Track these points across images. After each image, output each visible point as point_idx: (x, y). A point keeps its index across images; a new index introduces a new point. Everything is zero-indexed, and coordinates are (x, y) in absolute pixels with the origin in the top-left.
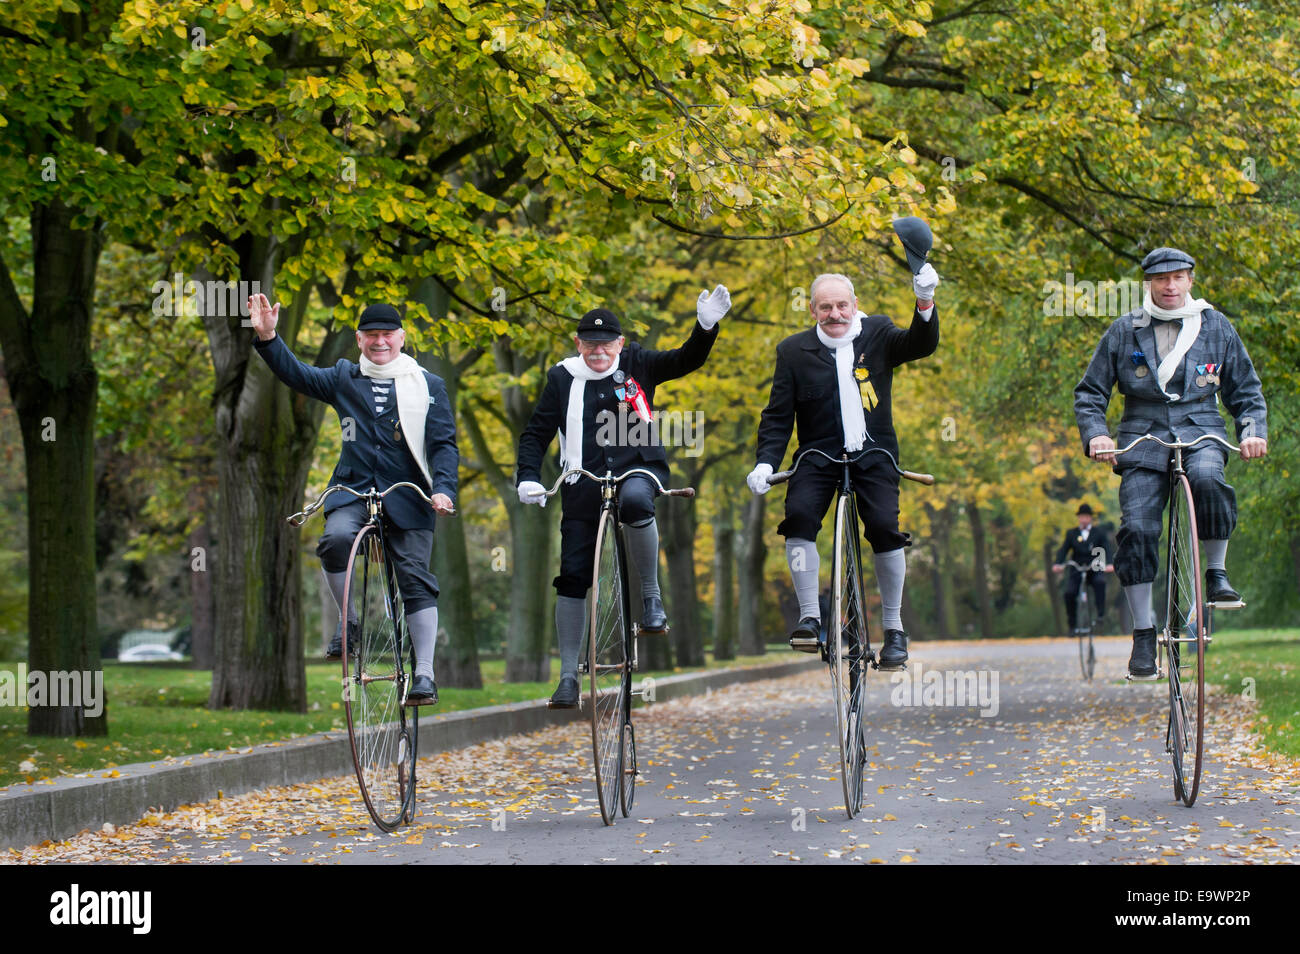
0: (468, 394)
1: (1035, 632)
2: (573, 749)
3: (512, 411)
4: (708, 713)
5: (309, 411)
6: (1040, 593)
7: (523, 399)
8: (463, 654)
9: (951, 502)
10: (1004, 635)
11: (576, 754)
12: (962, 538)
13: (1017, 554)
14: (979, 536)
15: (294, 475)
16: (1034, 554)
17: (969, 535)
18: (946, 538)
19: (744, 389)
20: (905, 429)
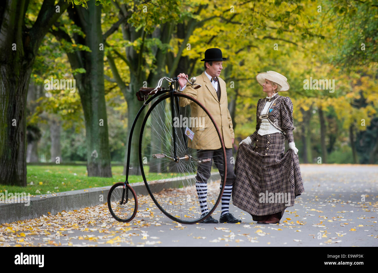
0: (111, 48)
1: (344, 162)
2: (149, 207)
3: (129, 57)
4: (212, 192)
5: (31, 46)
6: (345, 147)
7: (135, 52)
8: (104, 162)
9: (311, 108)
10: (332, 163)
11: (150, 210)
12: (315, 123)
13: (337, 130)
14: (322, 122)
15: (24, 76)
16: (344, 130)
17: (318, 122)
18: (308, 123)
19: (229, 53)
20: (297, 74)
